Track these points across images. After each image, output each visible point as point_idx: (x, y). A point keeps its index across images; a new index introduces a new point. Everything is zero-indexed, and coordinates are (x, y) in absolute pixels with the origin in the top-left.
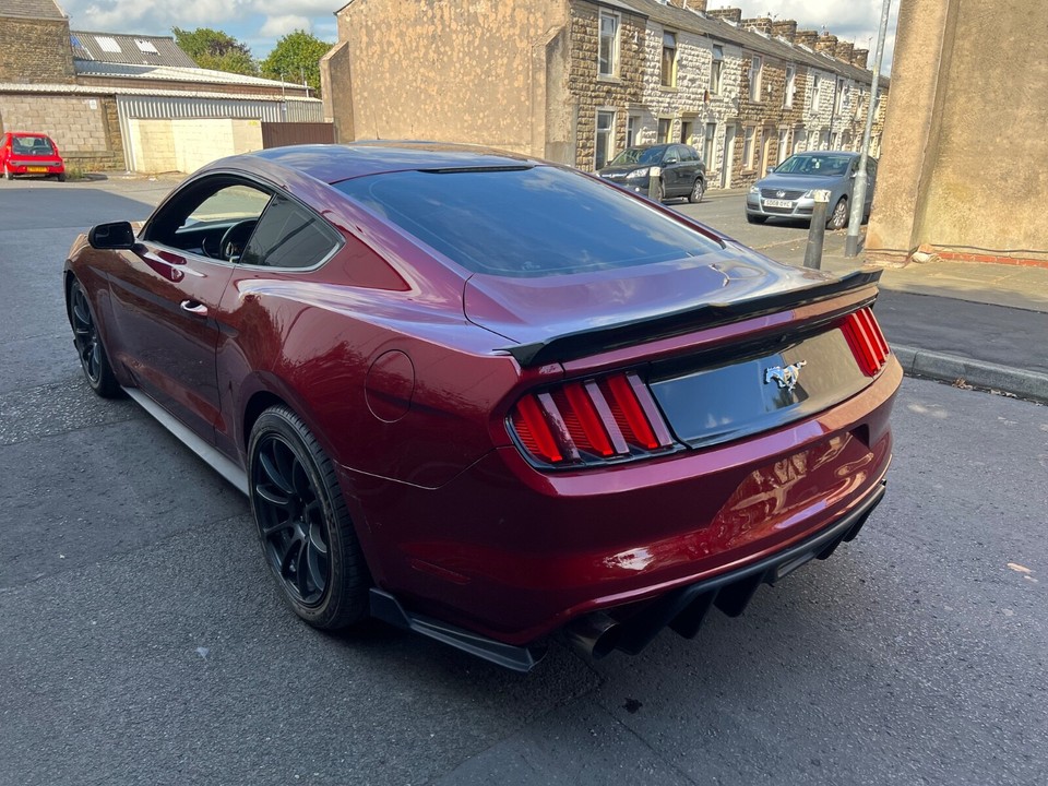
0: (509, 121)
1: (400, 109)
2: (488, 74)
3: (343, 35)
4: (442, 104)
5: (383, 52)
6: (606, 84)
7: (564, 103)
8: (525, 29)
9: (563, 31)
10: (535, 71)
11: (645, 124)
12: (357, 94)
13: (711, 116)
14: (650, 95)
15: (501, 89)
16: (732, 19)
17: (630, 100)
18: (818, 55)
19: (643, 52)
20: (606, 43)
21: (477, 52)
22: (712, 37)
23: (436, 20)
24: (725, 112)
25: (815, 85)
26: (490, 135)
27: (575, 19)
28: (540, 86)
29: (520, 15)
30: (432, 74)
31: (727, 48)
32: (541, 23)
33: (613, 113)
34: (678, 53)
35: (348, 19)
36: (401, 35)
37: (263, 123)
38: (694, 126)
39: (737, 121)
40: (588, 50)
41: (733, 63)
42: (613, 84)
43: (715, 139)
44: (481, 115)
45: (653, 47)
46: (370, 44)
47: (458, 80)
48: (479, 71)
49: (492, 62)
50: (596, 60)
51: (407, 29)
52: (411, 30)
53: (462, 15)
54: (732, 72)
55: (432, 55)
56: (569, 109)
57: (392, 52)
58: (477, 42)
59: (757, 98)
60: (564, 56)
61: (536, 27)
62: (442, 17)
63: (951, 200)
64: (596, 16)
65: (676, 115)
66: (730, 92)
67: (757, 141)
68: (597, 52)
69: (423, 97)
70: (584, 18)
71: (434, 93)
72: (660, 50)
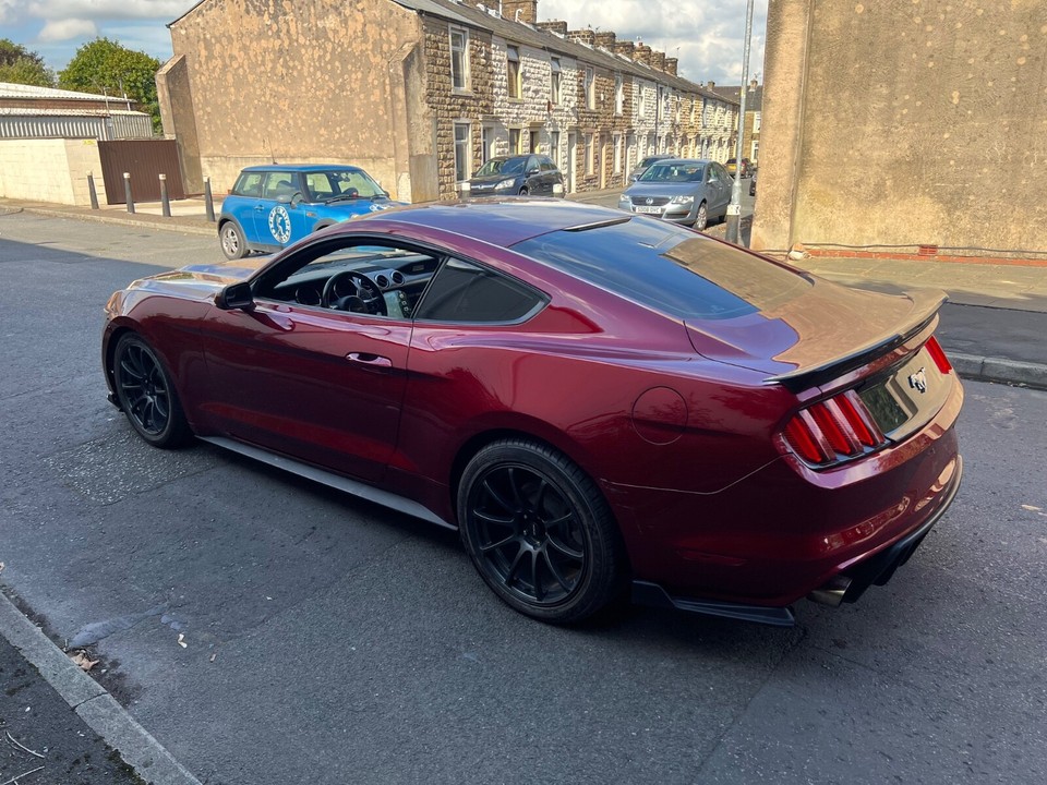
0: (367, 135)
1: (249, 124)
2: (342, 88)
3: (179, 49)
4: (294, 119)
5: (225, 66)
6: (461, 97)
7: (424, 117)
8: (377, 45)
9: (417, 46)
10: (393, 86)
11: (498, 134)
12: (199, 109)
13: (555, 126)
14: (500, 107)
15: (357, 103)
16: (559, 32)
17: (482, 112)
18: (636, 64)
19: (490, 65)
20: (456, 57)
21: (329, 67)
22: (550, 50)
23: (282, 35)
24: (566, 121)
25: (640, 93)
26: (350, 149)
27: (428, 35)
28: (400, 101)
29: (372, 31)
30: (281, 89)
31: (563, 60)
32: (394, 39)
33: (468, 124)
34: (521, 66)
35: (183, 32)
36: (245, 48)
37: (99, 142)
38: (541, 135)
39: (577, 129)
40: (442, 65)
41: (569, 74)
42: (467, 97)
43: (559, 147)
44: (338, 129)
45: (499, 61)
46: (210, 58)
47: (310, 95)
48: (332, 85)
49: (346, 77)
50: (449, 75)
51: (251, 42)
52: (255, 43)
53: (310, 29)
54: (570, 82)
55: (280, 69)
56: (429, 123)
57: (236, 66)
58: (328, 57)
59: (592, 106)
60: (420, 71)
61: (389, 42)
62: (288, 31)
63: (816, 205)
64: (447, 32)
65: (524, 125)
66: (569, 102)
67: (595, 147)
68: (449, 66)
69: (273, 111)
70: (436, 34)
71: (286, 108)
72: (505, 64)
